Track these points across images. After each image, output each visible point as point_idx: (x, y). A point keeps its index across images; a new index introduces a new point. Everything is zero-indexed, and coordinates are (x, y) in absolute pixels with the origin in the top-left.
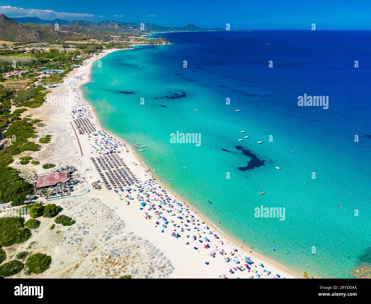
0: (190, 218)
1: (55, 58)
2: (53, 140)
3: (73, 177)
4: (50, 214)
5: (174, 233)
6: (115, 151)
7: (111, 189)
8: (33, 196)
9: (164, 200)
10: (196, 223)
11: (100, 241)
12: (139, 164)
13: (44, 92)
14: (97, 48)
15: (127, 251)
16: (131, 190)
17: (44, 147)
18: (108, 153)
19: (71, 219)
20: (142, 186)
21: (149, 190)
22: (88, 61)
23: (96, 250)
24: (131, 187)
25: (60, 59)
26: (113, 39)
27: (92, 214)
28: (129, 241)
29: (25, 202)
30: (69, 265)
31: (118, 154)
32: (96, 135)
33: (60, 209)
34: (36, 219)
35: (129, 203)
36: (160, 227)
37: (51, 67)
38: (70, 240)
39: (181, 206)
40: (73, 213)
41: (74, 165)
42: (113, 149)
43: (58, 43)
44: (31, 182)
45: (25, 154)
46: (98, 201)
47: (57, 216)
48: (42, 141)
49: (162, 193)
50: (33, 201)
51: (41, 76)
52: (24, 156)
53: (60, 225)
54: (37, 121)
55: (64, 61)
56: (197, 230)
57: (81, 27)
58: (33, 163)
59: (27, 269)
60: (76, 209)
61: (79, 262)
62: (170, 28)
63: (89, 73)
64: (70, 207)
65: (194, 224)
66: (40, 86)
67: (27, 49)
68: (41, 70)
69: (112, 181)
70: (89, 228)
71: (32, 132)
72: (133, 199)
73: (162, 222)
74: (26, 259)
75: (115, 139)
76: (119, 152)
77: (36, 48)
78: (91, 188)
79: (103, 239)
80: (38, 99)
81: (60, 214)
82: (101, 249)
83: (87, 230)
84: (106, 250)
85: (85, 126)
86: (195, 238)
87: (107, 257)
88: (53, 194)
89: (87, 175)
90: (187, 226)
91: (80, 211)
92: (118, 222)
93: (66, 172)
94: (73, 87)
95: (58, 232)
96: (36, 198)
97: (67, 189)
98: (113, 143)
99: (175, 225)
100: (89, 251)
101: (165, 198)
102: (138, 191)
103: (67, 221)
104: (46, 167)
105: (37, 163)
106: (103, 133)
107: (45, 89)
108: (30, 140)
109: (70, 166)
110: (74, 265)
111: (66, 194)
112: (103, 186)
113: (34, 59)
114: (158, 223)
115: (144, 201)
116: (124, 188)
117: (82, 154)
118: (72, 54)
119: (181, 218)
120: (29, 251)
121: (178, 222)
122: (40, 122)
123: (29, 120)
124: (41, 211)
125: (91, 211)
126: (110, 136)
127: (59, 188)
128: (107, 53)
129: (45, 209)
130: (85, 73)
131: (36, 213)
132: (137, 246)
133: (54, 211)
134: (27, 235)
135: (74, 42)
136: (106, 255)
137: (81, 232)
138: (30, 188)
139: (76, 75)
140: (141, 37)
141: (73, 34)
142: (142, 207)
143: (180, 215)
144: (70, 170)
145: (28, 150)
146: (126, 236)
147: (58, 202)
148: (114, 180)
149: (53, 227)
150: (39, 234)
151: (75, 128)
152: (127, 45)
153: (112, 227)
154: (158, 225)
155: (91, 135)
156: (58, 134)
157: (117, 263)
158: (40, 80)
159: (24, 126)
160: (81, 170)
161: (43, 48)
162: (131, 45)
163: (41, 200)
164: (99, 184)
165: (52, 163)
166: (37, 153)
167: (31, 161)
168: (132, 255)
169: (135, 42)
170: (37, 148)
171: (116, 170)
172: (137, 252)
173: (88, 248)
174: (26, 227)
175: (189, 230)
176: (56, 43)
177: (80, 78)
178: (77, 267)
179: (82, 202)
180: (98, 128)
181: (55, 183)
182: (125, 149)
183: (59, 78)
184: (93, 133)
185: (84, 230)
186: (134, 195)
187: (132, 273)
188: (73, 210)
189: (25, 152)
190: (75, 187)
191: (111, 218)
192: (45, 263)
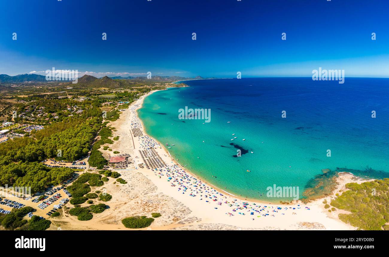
0: (202, 186)
1: (126, 96)
2: (120, 139)
3: (128, 160)
4: (114, 177)
5: (191, 194)
6: (153, 147)
7: (150, 168)
8: (107, 166)
9: (184, 177)
10: (207, 188)
11: (141, 195)
12: (168, 156)
13: (119, 113)
14: (148, 90)
15: (158, 201)
16: (162, 170)
17: (115, 142)
18: (149, 149)
19: (125, 181)
20: (169, 168)
21: (174, 171)
22: (142, 96)
23: (138, 198)
24: (162, 168)
25: (128, 96)
26: (156, 85)
27: (137, 180)
28: (159, 197)
29: (103, 168)
30: (121, 202)
31: (155, 149)
32: (143, 138)
33: (120, 175)
34: (107, 177)
35: (160, 177)
36: (182, 191)
37: (123, 100)
38: (123, 191)
39: (196, 180)
40: (126, 178)
41: (129, 154)
42: (152, 146)
43: (128, 88)
44: (107, 159)
45: (106, 145)
46: (141, 174)
47: (118, 178)
48: (114, 139)
49: (183, 173)
50: (107, 168)
51: (118, 105)
52: (106, 146)
53: (119, 183)
54: (114, 128)
55: (130, 97)
56: (207, 192)
57: (140, 80)
58: (109, 150)
59: (99, 198)
60: (128, 176)
61: (127, 202)
62: (187, 78)
63: (142, 103)
64: (125, 175)
65: (205, 189)
66: (117, 110)
67: (114, 91)
68: (119, 102)
69: (150, 164)
70: (135, 187)
71: (111, 134)
72: (163, 175)
73: (183, 188)
74: (100, 194)
75: (154, 141)
76: (155, 148)
77: (118, 91)
78: (138, 167)
79: (143, 194)
80: (116, 117)
81: (119, 177)
82: (141, 198)
83: (133, 188)
84: (144, 199)
85: (137, 133)
86: (207, 196)
87: (145, 203)
88: (117, 167)
89: (136, 160)
90: (200, 190)
91: (130, 178)
92: (153, 186)
93: (125, 157)
94: (133, 111)
95: (117, 186)
96: (108, 167)
97: (124, 166)
98: (152, 143)
99: (192, 190)
100: (134, 198)
101: (184, 175)
102: (166, 171)
103: (123, 182)
104: (115, 153)
105: (111, 150)
106: (147, 137)
107: (119, 111)
108: (109, 138)
109: (127, 154)
110: (124, 203)
111: (123, 168)
112: (145, 166)
113: (116, 96)
114: (180, 189)
115: (170, 177)
116: (158, 169)
117: (134, 148)
118: (135, 93)
119: (196, 186)
120: (102, 191)
121: (194, 188)
122: (115, 129)
123: (110, 127)
124: (110, 174)
125: (137, 179)
126: (151, 139)
127: (120, 165)
128: (152, 92)
129: (112, 174)
130: (140, 103)
131: (107, 175)
132: (165, 199)
133: (117, 175)
134: (101, 184)
135: (136, 87)
136: (144, 201)
137: (130, 188)
138: (106, 162)
139: (135, 104)
140: (172, 83)
141: (136, 83)
142: (169, 180)
143: (196, 185)
144: (127, 156)
145: (108, 143)
146: (157, 194)
147: (119, 171)
148: (151, 164)
149: (115, 183)
150: (108, 185)
151: (132, 133)
152: (164, 88)
153: (149, 188)
154: (180, 190)
155: (140, 138)
156: (123, 136)
157: (151, 207)
158: (118, 107)
159: (107, 131)
160: (133, 157)
161: (121, 91)
162: (166, 88)
163: (111, 169)
164: (142, 165)
165: (118, 151)
166: (111, 145)
167: (108, 149)
168: (161, 204)
169: (168, 86)
170: (112, 142)
171: (153, 158)
172: (165, 203)
173: (133, 197)
174: (102, 180)
175: (202, 192)
176: (127, 88)
177: (137, 106)
178: (126, 203)
179: (132, 174)
180: (144, 134)
181: (119, 161)
182: (159, 146)
183: (126, 106)
184: (141, 137)
185: (132, 188)
186: (164, 173)
187: (161, 212)
188: (127, 177)
189: (106, 144)
190: (129, 165)
191: (149, 184)
192: (108, 198)
